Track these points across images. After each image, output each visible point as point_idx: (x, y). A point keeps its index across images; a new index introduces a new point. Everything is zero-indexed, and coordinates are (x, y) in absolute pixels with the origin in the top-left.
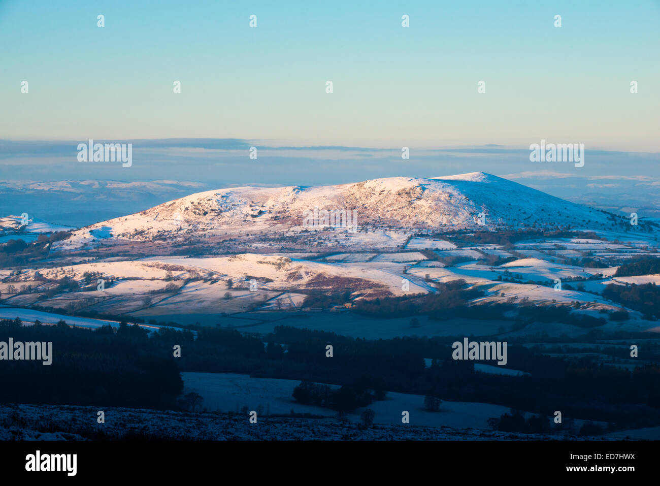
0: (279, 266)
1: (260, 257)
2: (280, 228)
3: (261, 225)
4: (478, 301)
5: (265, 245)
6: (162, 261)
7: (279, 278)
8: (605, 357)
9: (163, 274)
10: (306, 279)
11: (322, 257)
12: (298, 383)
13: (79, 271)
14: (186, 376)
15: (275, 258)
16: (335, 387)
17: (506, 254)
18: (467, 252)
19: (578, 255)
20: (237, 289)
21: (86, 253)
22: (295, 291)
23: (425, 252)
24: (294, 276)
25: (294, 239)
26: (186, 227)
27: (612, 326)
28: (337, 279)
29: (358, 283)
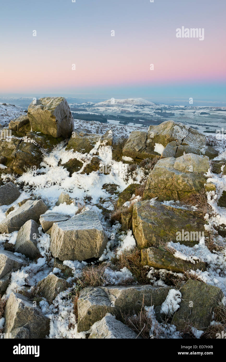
0: (118, 108)
1: (116, 107)
2: (118, 104)
3: (116, 103)
4: (140, 113)
5: (116, 106)
6: (105, 107)
7: (118, 110)
8: (153, 119)
9: (105, 109)
10: (121, 110)
11: (123, 107)
12: (120, 121)
13: (96, 108)
14: (108, 120)
15: (118, 107)
16: (124, 122)
17: (143, 108)
18: (139, 107)
19: (151, 108)
20: (113, 111)
21: (97, 106)
22: (120, 111)
23: (134, 107)
24: (119, 109)
25: (120, 105)
26: (108, 103)
27: (154, 116)
28: (124, 110)
29: (127, 110)
